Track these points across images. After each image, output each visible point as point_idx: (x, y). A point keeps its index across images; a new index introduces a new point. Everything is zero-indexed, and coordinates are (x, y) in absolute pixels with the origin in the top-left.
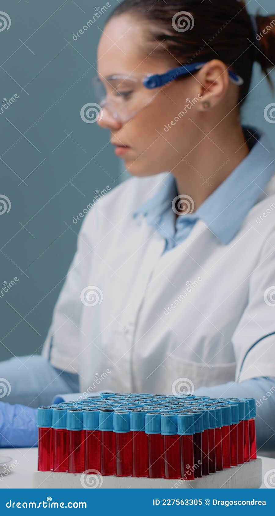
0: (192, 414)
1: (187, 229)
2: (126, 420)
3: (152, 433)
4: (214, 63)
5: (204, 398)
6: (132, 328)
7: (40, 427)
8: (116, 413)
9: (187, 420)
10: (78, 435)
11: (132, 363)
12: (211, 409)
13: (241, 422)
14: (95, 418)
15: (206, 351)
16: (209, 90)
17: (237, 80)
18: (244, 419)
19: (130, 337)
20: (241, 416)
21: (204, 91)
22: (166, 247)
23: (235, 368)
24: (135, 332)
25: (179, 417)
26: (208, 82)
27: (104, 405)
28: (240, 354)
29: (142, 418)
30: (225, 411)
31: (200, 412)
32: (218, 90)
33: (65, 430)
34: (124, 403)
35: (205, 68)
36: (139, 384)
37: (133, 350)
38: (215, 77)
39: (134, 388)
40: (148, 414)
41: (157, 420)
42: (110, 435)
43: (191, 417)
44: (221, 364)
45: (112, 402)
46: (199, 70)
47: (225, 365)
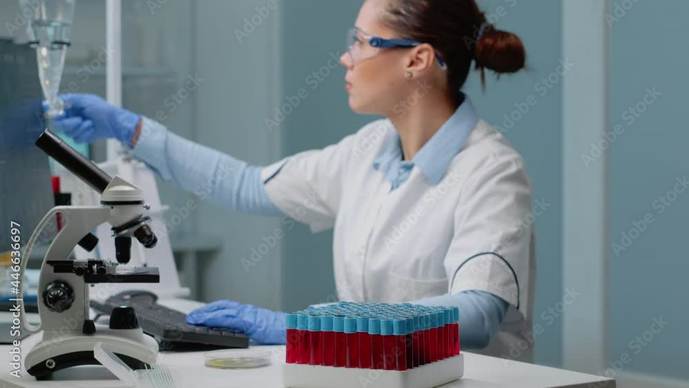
0: (405, 319)
1: (406, 174)
2: (353, 323)
3: (373, 334)
4: (426, 46)
5: (419, 306)
6: (363, 251)
7: (288, 328)
8: (346, 318)
9: (401, 323)
10: (317, 334)
11: (364, 278)
12: (421, 315)
13: (446, 325)
14: (330, 321)
15: (420, 271)
16: (417, 65)
17: (442, 65)
18: (449, 323)
19: (362, 258)
20: (446, 321)
21: (412, 64)
22: (392, 189)
23: (447, 283)
24: (366, 255)
25: (395, 321)
26: (418, 58)
27: (339, 311)
28: (450, 274)
29: (366, 321)
30: (433, 316)
31: (412, 318)
32: (422, 66)
33: (307, 331)
34: (355, 309)
35: (419, 47)
36: (370, 295)
37: (364, 266)
38: (424, 56)
39: (366, 299)
40: (370, 319)
41: (377, 324)
42: (341, 334)
43: (403, 321)
44: (432, 280)
45: (345, 309)
46: (414, 47)
47: (437, 280)
